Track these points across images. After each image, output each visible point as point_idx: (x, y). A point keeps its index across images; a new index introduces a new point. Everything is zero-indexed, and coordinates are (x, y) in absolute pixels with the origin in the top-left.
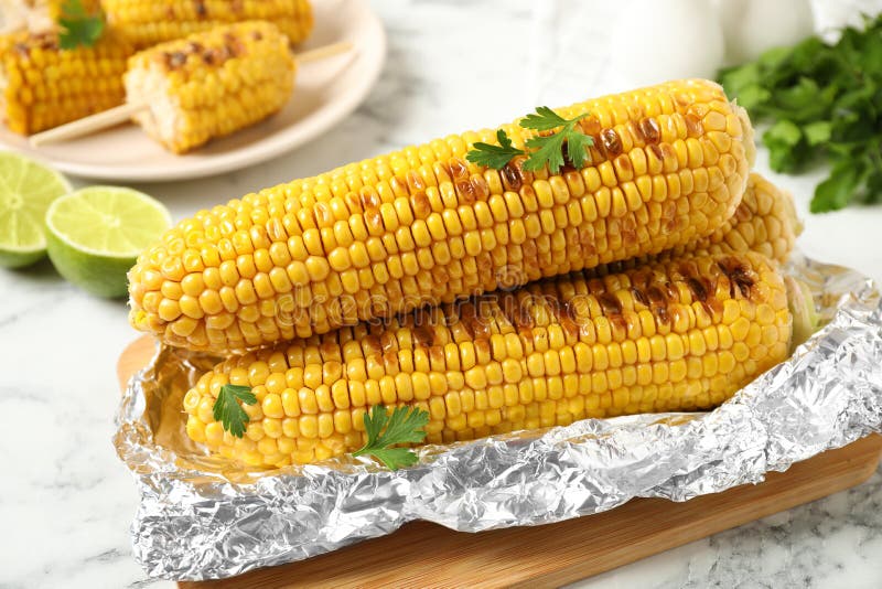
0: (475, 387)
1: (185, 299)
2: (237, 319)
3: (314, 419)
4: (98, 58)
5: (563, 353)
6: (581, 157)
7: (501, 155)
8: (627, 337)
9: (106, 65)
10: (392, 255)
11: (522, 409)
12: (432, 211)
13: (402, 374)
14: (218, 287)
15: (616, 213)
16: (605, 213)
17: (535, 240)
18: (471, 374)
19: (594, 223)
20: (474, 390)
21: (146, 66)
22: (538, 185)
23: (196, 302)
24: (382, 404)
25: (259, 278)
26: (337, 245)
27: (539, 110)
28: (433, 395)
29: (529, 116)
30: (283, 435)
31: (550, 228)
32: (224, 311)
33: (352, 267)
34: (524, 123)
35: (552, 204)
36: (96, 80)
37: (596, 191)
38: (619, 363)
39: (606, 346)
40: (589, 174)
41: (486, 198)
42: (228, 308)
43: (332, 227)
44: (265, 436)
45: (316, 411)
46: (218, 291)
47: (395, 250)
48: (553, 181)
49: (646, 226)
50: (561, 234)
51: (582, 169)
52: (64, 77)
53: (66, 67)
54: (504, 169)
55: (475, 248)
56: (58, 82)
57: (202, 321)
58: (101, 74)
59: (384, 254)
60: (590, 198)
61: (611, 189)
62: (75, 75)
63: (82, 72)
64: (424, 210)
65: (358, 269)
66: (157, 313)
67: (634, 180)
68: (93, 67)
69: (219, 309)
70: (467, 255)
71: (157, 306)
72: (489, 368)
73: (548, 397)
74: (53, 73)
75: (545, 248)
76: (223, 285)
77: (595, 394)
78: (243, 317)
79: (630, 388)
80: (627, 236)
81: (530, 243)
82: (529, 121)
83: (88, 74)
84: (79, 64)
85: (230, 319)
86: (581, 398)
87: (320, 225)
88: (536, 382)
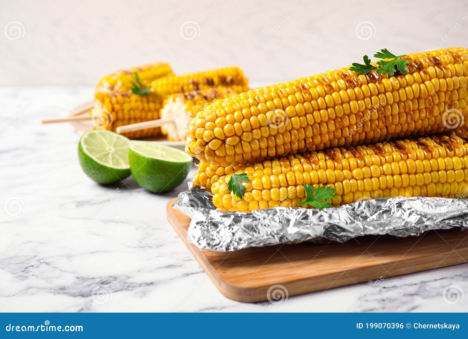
0: (357, 178)
1: (216, 130)
2: (241, 140)
3: (277, 190)
4: (148, 102)
5: (400, 164)
6: (404, 69)
7: (366, 69)
8: (432, 158)
9: (152, 105)
10: (316, 110)
11: (381, 192)
12: (334, 91)
13: (321, 170)
14: (233, 122)
15: (422, 96)
16: (417, 95)
17: (384, 107)
18: (355, 171)
19: (412, 100)
20: (357, 180)
21: (174, 100)
22: (384, 81)
23: (222, 130)
24: (312, 184)
25: (252, 119)
26: (289, 105)
27: (382, 51)
28: (336, 181)
29: (378, 53)
30: (262, 199)
31: (391, 101)
32: (235, 135)
33: (297, 115)
34: (376, 56)
35: (391, 89)
36: (147, 112)
37: (412, 84)
38: (430, 170)
39: (422, 161)
40: (408, 77)
41: (360, 85)
42: (237, 133)
43: (287, 98)
44: (253, 199)
45: (279, 186)
46: (233, 125)
47: (317, 108)
48: (391, 79)
49: (437, 105)
50: (396, 105)
51: (404, 75)
52: (131, 109)
53: (133, 104)
54: (368, 74)
55: (355, 109)
56: (129, 111)
57: (224, 142)
58: (149, 110)
59: (312, 109)
60: (410, 88)
61: (419, 84)
62: (137, 108)
63: (141, 108)
64: (330, 90)
65: (299, 117)
66: (203, 139)
67: (430, 80)
68: (145, 105)
69: (233, 134)
70: (351, 113)
71: (202, 134)
72: (364, 169)
73: (394, 186)
74: (127, 106)
75: (389, 113)
76: (235, 122)
77: (418, 186)
78: (244, 138)
79: (435, 184)
80: (428, 110)
81: (382, 109)
82: (378, 55)
83: (143, 109)
84: (139, 103)
85: (237, 139)
86: (411, 188)
87: (281, 97)
88: (388, 177)
